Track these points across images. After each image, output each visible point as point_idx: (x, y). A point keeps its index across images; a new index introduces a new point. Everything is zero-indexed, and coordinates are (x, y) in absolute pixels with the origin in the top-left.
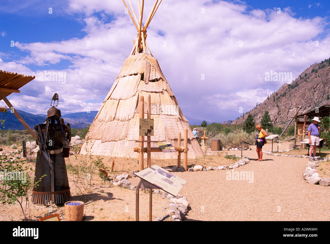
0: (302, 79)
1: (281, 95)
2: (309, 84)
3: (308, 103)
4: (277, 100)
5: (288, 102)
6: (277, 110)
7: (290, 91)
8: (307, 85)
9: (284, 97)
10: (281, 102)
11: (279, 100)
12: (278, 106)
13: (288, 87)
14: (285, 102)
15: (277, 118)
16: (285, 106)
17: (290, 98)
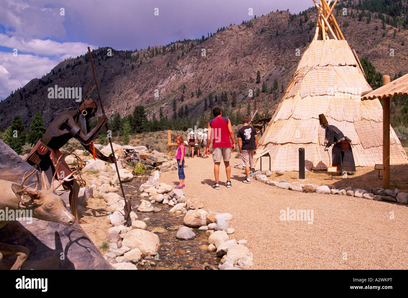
0: (55, 75)
1: (30, 92)
2: (65, 82)
3: (65, 103)
4: (25, 98)
5: (40, 101)
6: (26, 110)
7: (41, 88)
8: (63, 82)
9: (35, 95)
10: (31, 101)
11: (28, 98)
12: (27, 106)
13: (38, 83)
14: (36, 101)
15: (27, 121)
16: (37, 106)
17: (42, 97)
